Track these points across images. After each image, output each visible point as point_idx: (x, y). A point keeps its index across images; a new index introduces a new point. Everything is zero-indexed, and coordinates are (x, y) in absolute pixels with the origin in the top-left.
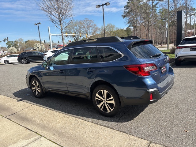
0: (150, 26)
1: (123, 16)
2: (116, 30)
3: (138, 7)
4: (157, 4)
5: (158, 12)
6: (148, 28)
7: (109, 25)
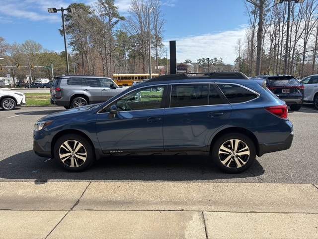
0: (108, 54)
1: (60, 30)
2: (43, 52)
3: (87, 22)
4: (116, 23)
5: (114, 34)
6: (106, 58)
7: (29, 43)
